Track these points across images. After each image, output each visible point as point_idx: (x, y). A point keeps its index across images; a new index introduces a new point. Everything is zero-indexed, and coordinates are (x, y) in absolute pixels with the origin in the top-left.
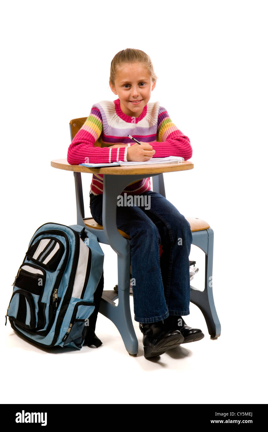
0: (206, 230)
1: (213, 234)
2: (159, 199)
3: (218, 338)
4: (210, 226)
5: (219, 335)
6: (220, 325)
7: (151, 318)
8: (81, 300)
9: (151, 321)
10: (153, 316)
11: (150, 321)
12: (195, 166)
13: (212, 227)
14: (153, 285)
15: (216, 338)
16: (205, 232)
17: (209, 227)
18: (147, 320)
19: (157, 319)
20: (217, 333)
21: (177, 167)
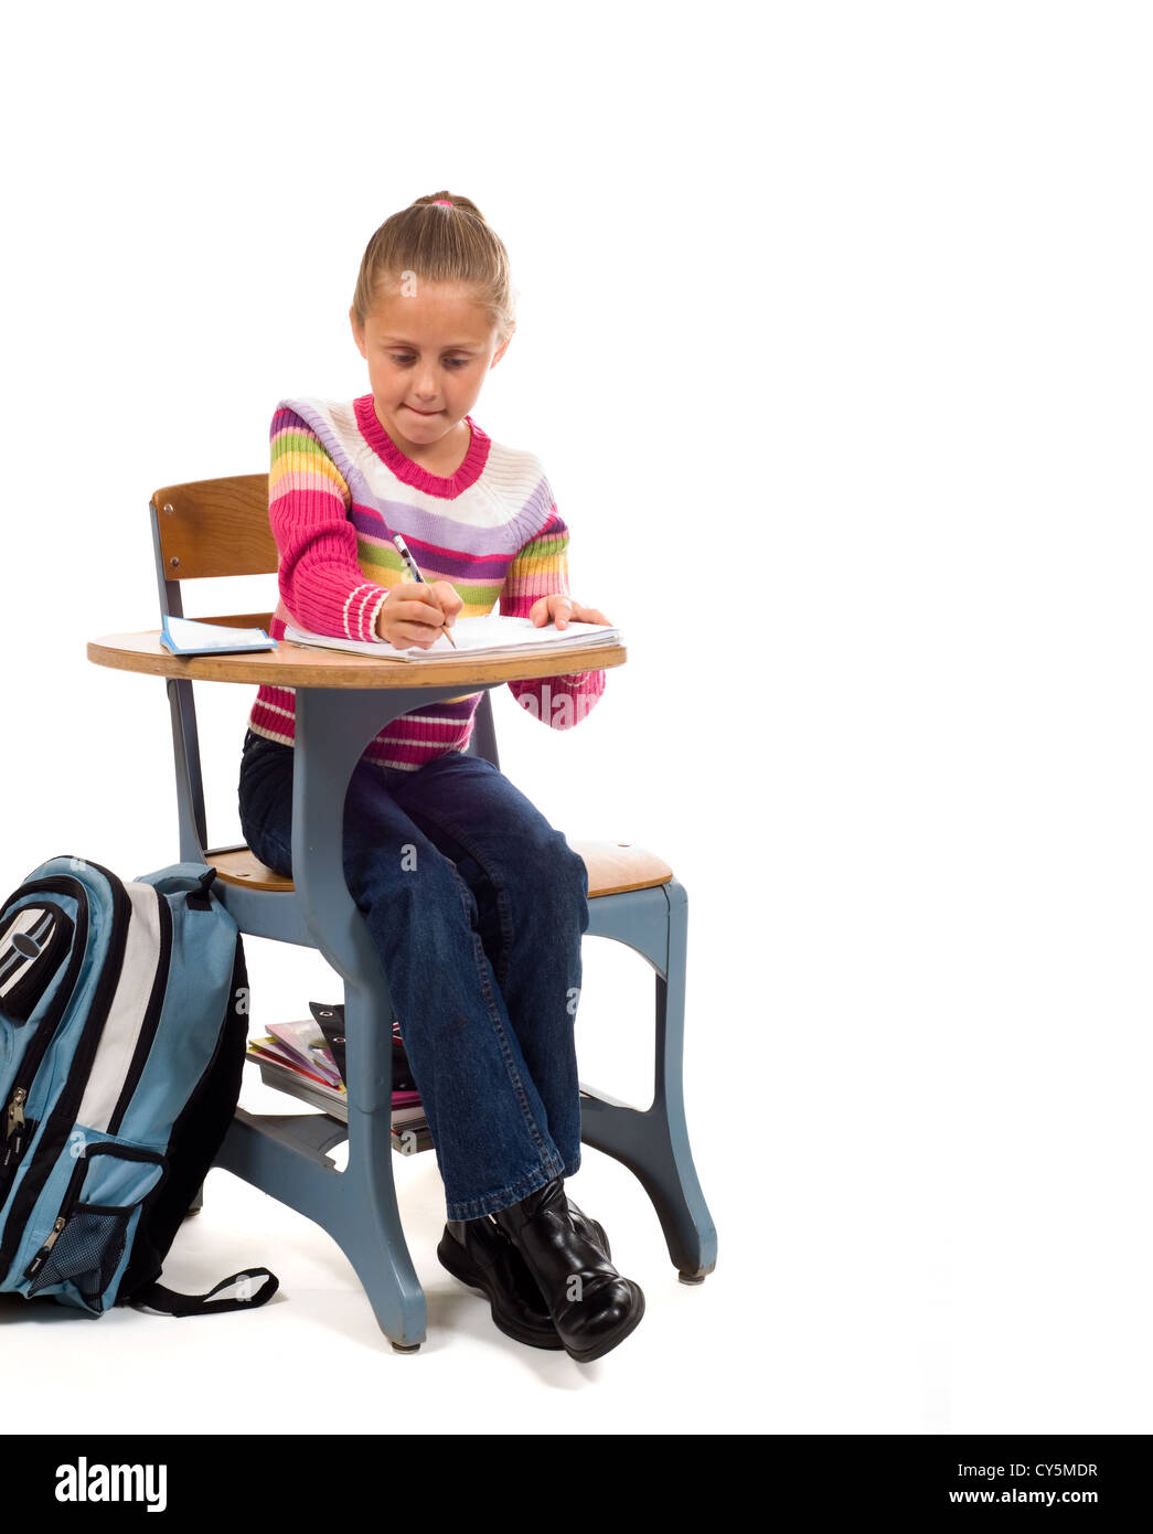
0: (661, 886)
1: (686, 901)
2: (476, 780)
3: (707, 1278)
4: (674, 874)
5: (712, 1267)
6: (712, 1230)
7: (473, 1202)
8: (108, 1139)
9: (476, 1209)
10: (481, 1192)
11: (471, 1213)
12: (630, 654)
13: (680, 878)
14: (465, 1081)
15: (700, 1280)
16: (658, 895)
17: (671, 876)
18: (462, 1210)
19: (497, 1202)
20: (703, 1261)
21: (570, 656)
